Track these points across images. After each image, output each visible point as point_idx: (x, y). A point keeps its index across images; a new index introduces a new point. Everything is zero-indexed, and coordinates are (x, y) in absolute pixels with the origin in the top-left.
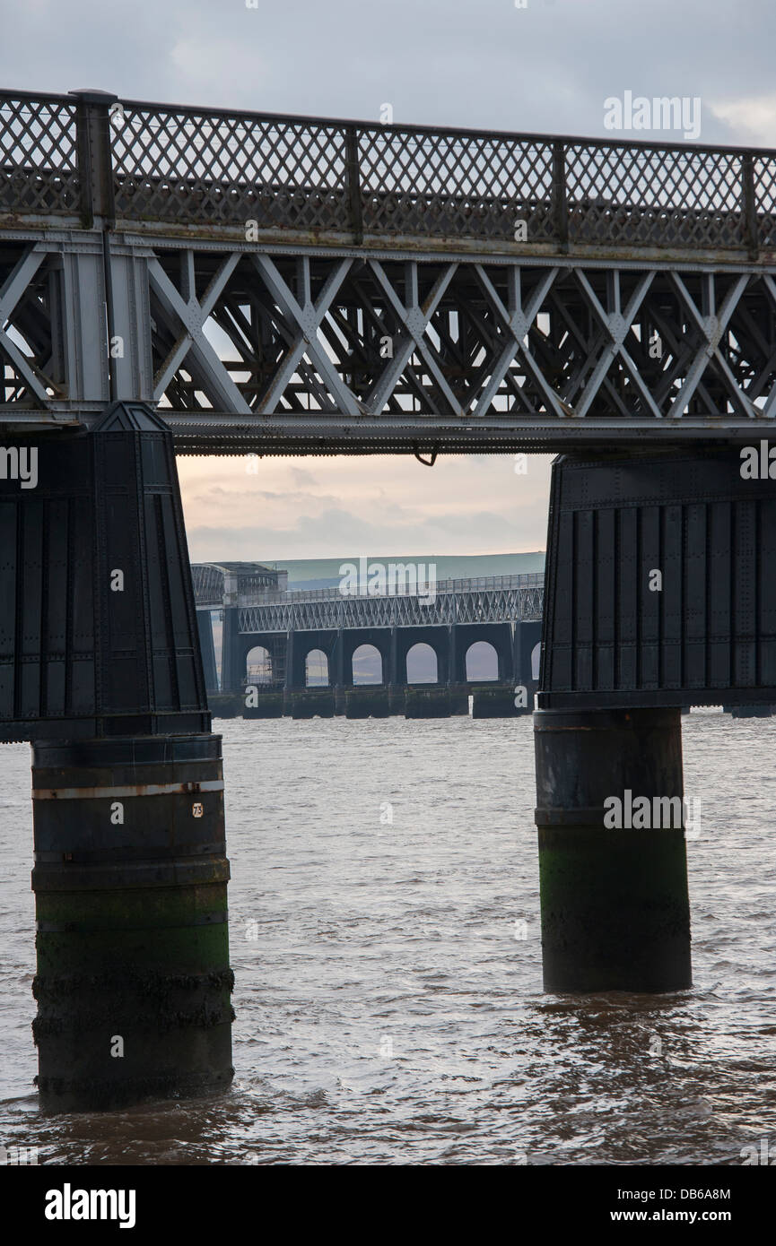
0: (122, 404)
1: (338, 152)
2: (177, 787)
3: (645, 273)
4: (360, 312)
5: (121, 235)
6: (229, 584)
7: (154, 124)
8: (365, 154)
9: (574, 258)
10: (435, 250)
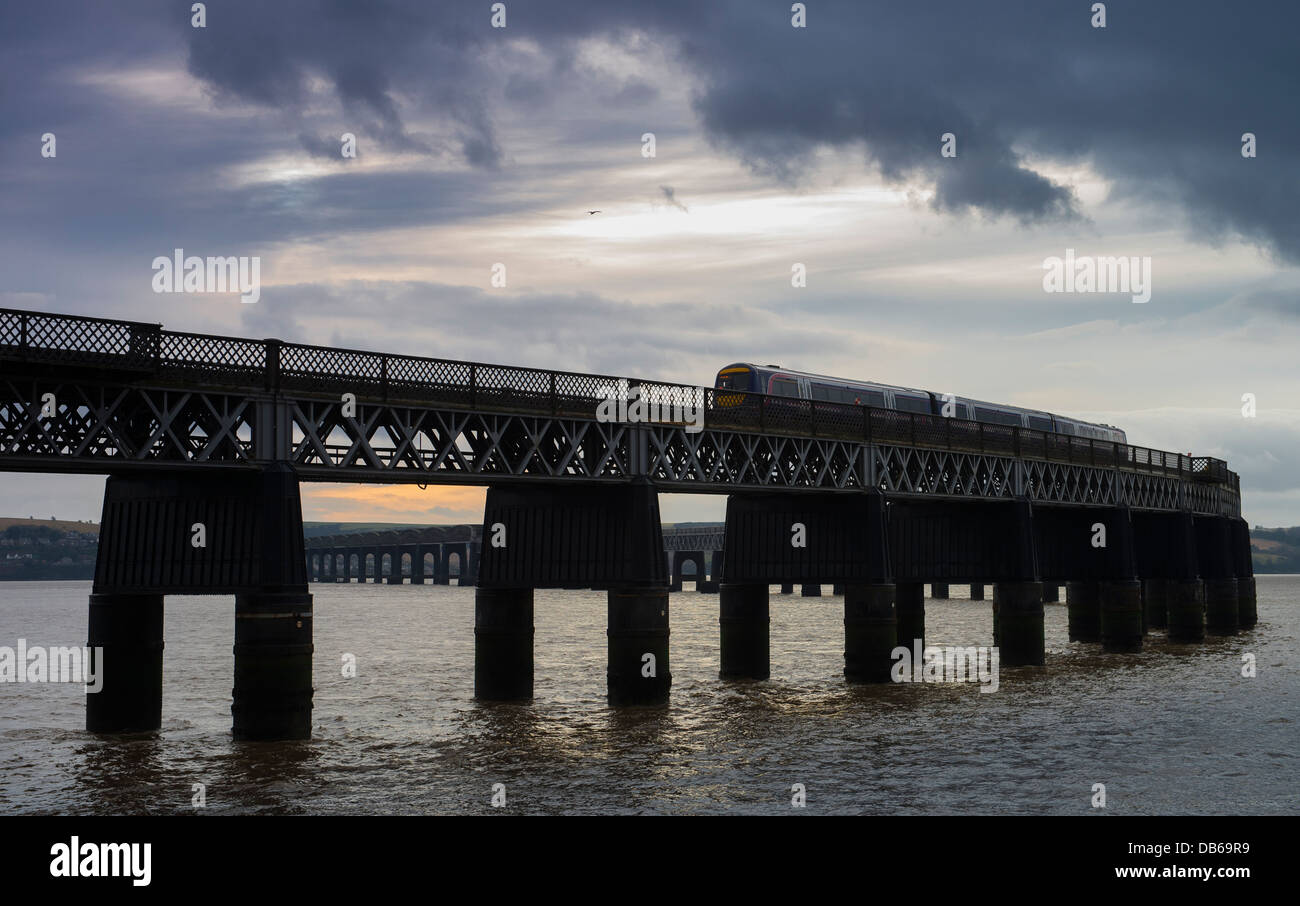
0: (279, 461)
1: (378, 366)
2: (291, 615)
3: (508, 417)
4: (392, 427)
5: (282, 395)
6: (473, 533)
7: (299, 352)
8: (390, 367)
9: (478, 410)
10: (417, 405)
